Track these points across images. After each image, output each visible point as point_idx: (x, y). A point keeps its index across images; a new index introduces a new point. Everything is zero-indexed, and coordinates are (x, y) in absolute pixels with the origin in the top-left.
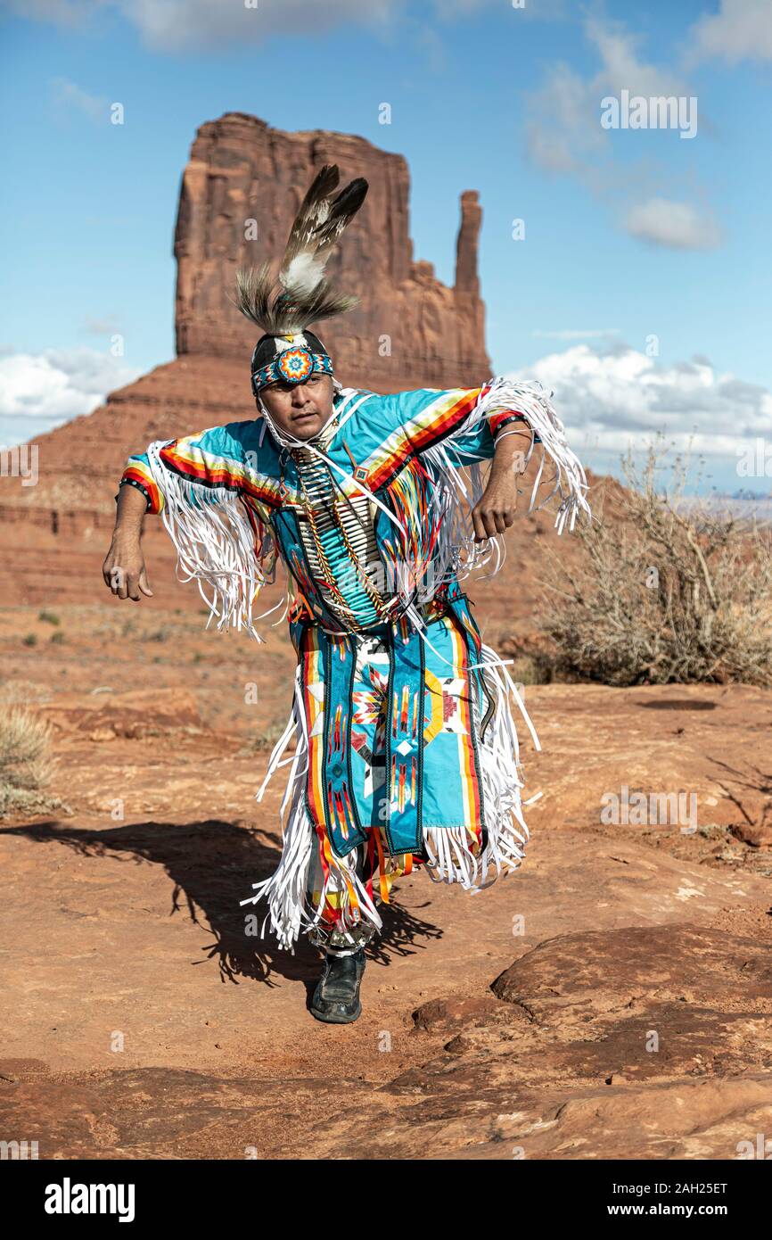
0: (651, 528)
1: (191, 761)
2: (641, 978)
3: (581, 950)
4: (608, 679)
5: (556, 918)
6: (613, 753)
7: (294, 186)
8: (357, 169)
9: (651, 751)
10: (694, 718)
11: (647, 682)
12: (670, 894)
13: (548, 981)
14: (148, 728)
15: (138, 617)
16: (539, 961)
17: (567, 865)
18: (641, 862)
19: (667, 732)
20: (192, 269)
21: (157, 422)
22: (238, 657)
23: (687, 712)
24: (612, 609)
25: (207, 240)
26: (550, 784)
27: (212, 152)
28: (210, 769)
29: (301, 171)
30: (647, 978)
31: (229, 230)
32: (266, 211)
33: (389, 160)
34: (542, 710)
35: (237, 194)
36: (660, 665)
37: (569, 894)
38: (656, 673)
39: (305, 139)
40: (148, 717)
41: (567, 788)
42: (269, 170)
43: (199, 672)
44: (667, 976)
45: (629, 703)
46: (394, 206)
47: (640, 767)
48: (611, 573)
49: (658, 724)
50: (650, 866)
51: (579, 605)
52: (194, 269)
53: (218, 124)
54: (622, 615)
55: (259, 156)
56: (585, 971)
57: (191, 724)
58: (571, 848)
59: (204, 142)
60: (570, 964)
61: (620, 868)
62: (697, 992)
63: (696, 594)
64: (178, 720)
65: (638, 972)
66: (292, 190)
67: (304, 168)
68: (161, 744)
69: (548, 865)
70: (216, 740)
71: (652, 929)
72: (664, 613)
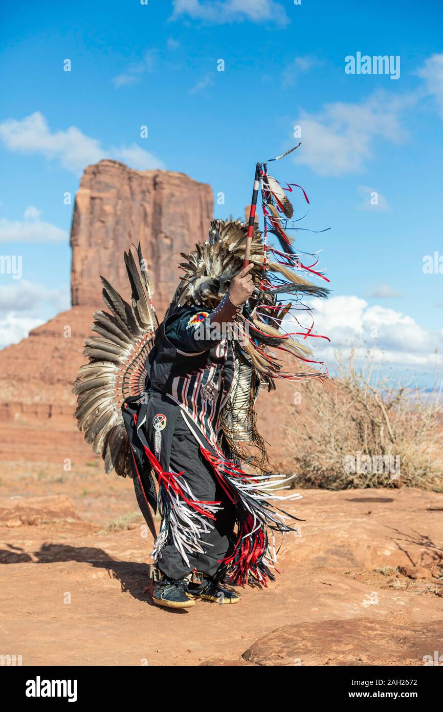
0: (353, 393)
1: (68, 537)
2: (334, 648)
3: (298, 632)
4: (329, 487)
5: (286, 617)
6: (327, 526)
7: (143, 203)
8: (182, 192)
9: (350, 523)
10: (379, 506)
11: (352, 488)
12: (357, 603)
13: (277, 651)
14: (42, 519)
15: (47, 468)
16: (272, 639)
17: (294, 586)
18: (340, 585)
19: (362, 514)
20: (81, 252)
21: (59, 347)
22: (110, 492)
23: (376, 504)
24: (329, 442)
25: (90, 236)
26: (288, 544)
27: (94, 182)
28: (79, 540)
29: (147, 194)
30: (338, 648)
31: (104, 230)
32: (126, 218)
33: (201, 186)
34: (286, 504)
35: (108, 208)
36: (360, 477)
37: (294, 603)
38: (358, 482)
39: (150, 175)
40: (43, 512)
41: (298, 545)
42: (128, 194)
43: (86, 502)
44: (351, 647)
45: (340, 499)
46: (205, 215)
47: (343, 532)
48: (329, 420)
49: (356, 509)
50: (346, 587)
51: (310, 441)
52: (83, 254)
53: (97, 166)
54: (336, 447)
55: (122, 185)
56: (300, 644)
57: (70, 517)
58: (298, 577)
59: (88, 177)
60: (291, 640)
61: (326, 588)
62: (369, 656)
63: (382, 434)
64: (62, 515)
65: (333, 644)
66: (142, 205)
67: (149, 192)
68: (50, 528)
69: (282, 587)
70: (84, 526)
71: (343, 621)
72: (362, 445)
